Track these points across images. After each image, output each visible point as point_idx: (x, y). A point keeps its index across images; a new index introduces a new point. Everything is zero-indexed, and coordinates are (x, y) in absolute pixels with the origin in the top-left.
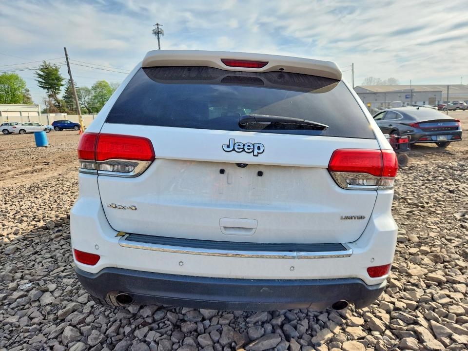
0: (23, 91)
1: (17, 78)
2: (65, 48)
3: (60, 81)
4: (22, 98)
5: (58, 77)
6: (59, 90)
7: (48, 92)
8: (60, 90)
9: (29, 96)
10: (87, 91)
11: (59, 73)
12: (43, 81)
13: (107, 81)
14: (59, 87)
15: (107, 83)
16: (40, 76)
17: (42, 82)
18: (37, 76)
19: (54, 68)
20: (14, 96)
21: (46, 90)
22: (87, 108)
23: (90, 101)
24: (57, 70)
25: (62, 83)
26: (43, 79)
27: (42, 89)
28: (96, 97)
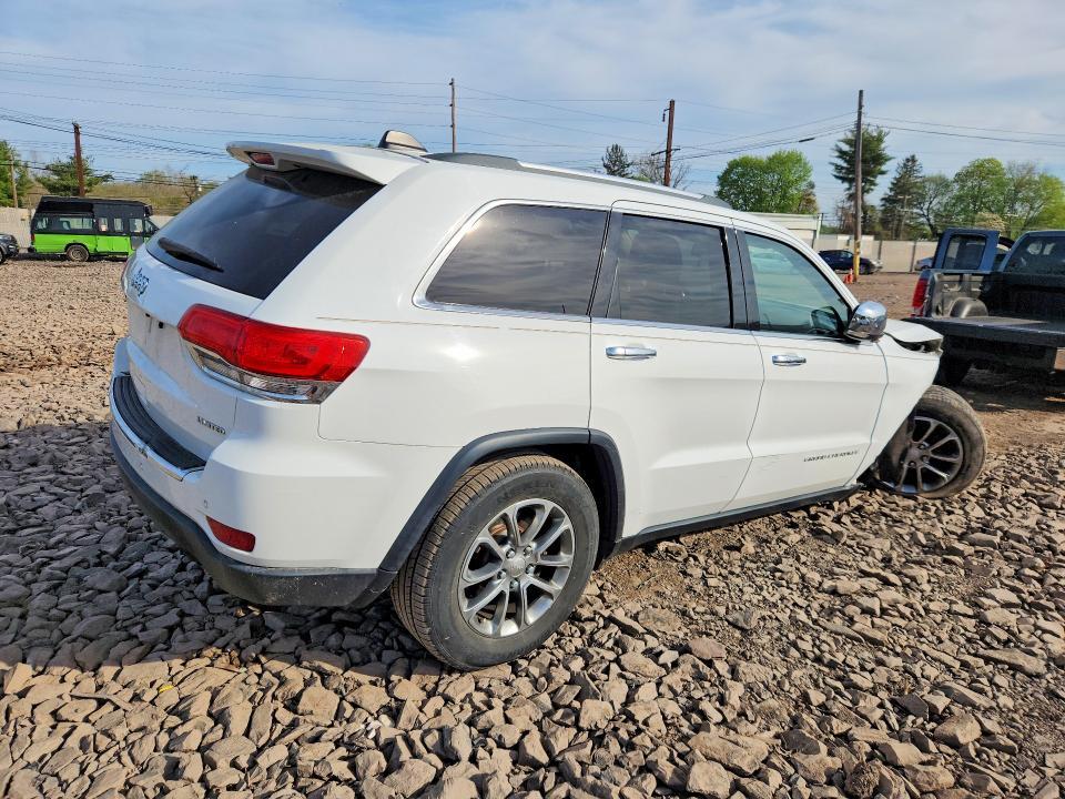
0: (803, 186)
1: (799, 161)
2: (861, 92)
3: (881, 164)
4: (797, 202)
5: (880, 155)
6: (873, 183)
7: (849, 189)
8: (875, 185)
9: (811, 197)
10: (942, 184)
11: (883, 146)
12: (845, 165)
13: (999, 159)
14: (875, 177)
15: (999, 165)
16: (842, 154)
17: (842, 168)
18: (837, 154)
19: (875, 134)
20: (784, 197)
21: (846, 185)
22: (930, 225)
23: (942, 209)
24: (880, 139)
25: (883, 168)
26: (846, 161)
27: (840, 181)
28: (959, 199)
